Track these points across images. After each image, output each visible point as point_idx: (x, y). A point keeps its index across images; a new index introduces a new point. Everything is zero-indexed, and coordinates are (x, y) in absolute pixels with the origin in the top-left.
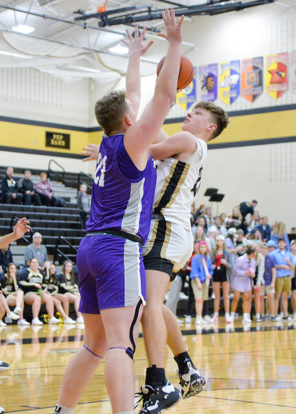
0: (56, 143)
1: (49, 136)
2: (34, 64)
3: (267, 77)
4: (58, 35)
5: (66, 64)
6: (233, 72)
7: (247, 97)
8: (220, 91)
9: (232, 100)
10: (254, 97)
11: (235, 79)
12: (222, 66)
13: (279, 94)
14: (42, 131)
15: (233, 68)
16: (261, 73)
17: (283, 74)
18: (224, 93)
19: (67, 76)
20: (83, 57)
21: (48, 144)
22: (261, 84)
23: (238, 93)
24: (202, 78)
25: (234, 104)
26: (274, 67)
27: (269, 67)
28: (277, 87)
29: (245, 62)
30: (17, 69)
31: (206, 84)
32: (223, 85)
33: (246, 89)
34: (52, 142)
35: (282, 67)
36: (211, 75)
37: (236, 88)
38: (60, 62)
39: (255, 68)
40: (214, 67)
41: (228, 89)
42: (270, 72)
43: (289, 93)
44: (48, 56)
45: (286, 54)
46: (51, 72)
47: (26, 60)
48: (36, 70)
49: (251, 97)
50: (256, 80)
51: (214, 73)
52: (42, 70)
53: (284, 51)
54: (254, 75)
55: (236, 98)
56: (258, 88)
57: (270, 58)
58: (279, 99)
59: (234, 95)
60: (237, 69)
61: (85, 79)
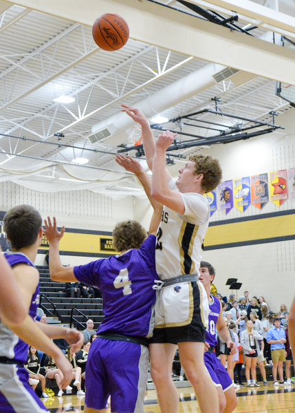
0: (109, 247)
1: (103, 241)
2: (89, 187)
3: (271, 190)
4: (108, 163)
5: (114, 186)
6: (244, 187)
7: (256, 205)
8: (235, 201)
9: (245, 208)
10: (262, 205)
11: (246, 191)
12: (236, 181)
13: (281, 202)
14: (98, 238)
15: (244, 183)
16: (266, 186)
17: (284, 187)
18: (238, 203)
19: (114, 195)
20: (126, 180)
21: (102, 248)
22: (266, 195)
23: (249, 202)
24: (220, 192)
25: (246, 211)
26: (276, 181)
27: (272, 181)
28: (279, 197)
29: (253, 178)
30: (76, 191)
31: (223, 197)
32: (237, 197)
33: (256, 199)
34: (106, 247)
35: (282, 181)
36: (227, 189)
37: (247, 198)
38: (110, 184)
39: (262, 182)
40: (229, 183)
41: (241, 199)
42: (273, 185)
43: (289, 201)
44: (98, 181)
45: (285, 170)
46: (102, 192)
47: (83, 184)
48: (91, 192)
49: (260, 205)
50: (263, 191)
51: (230, 187)
52: (95, 192)
53: (283, 169)
54: (261, 188)
55: (248, 206)
56: (265, 198)
57: (272, 174)
58: (282, 206)
59: (246, 204)
60: (247, 184)
61: (128, 196)
